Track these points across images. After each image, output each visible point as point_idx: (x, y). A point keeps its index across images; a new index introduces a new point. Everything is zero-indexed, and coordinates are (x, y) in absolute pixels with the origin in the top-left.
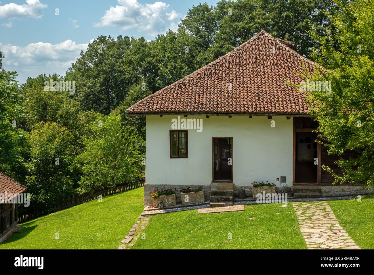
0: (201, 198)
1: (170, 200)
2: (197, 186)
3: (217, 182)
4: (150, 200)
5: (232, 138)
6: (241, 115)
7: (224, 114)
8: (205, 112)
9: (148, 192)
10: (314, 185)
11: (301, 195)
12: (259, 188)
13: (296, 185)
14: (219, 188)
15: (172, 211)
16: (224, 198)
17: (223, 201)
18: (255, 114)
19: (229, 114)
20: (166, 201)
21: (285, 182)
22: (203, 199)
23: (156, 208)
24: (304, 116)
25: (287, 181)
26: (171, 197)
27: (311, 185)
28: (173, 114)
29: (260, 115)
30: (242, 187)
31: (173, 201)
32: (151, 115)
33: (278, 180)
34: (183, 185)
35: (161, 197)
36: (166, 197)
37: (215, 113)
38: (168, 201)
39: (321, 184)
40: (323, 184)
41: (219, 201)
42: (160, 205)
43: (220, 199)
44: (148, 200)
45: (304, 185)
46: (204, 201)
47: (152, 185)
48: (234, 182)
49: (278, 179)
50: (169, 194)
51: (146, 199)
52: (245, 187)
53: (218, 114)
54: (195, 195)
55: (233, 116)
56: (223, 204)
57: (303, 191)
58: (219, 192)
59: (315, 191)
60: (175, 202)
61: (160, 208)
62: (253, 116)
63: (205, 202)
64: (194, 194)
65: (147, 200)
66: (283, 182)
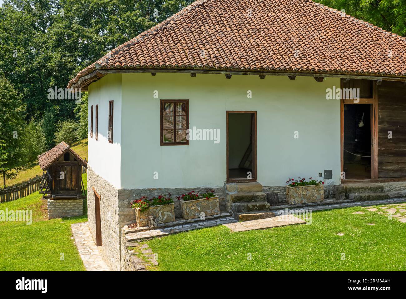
0: (214, 206)
1: (166, 213)
2: (203, 189)
3: (233, 182)
4: (128, 215)
5: (256, 112)
6: (280, 75)
7: (255, 72)
8: (226, 69)
9: (125, 202)
10: (369, 182)
11: (362, 196)
12: (301, 189)
13: (345, 183)
14: (242, 191)
15: (177, 231)
16: (258, 205)
17: (256, 210)
18: (301, 73)
19: (261, 73)
20: (160, 215)
21: (331, 178)
22: (217, 209)
23: (146, 228)
24: (368, 77)
25: (333, 176)
26: (168, 208)
27: (364, 182)
28: (175, 72)
29: (308, 76)
30: (270, 188)
31: (171, 215)
32: (138, 72)
33: (321, 176)
34: (181, 189)
35: (152, 208)
36: (159, 209)
37: (242, 71)
38: (163, 215)
39: (378, 180)
40: (380, 180)
41: (249, 210)
42: (152, 222)
43: (251, 207)
44: (126, 216)
45: (355, 182)
46: (219, 213)
47: (132, 190)
48: (258, 180)
49: (321, 174)
50: (165, 203)
51: (122, 213)
52: (275, 188)
53: (246, 72)
54: (205, 204)
55: (268, 77)
56: (261, 215)
57: (361, 190)
58: (246, 196)
59: (376, 189)
60: (174, 217)
61: (152, 226)
62: (297, 77)
63: (221, 213)
64: (204, 202)
65: (124, 215)
66: (328, 179)
